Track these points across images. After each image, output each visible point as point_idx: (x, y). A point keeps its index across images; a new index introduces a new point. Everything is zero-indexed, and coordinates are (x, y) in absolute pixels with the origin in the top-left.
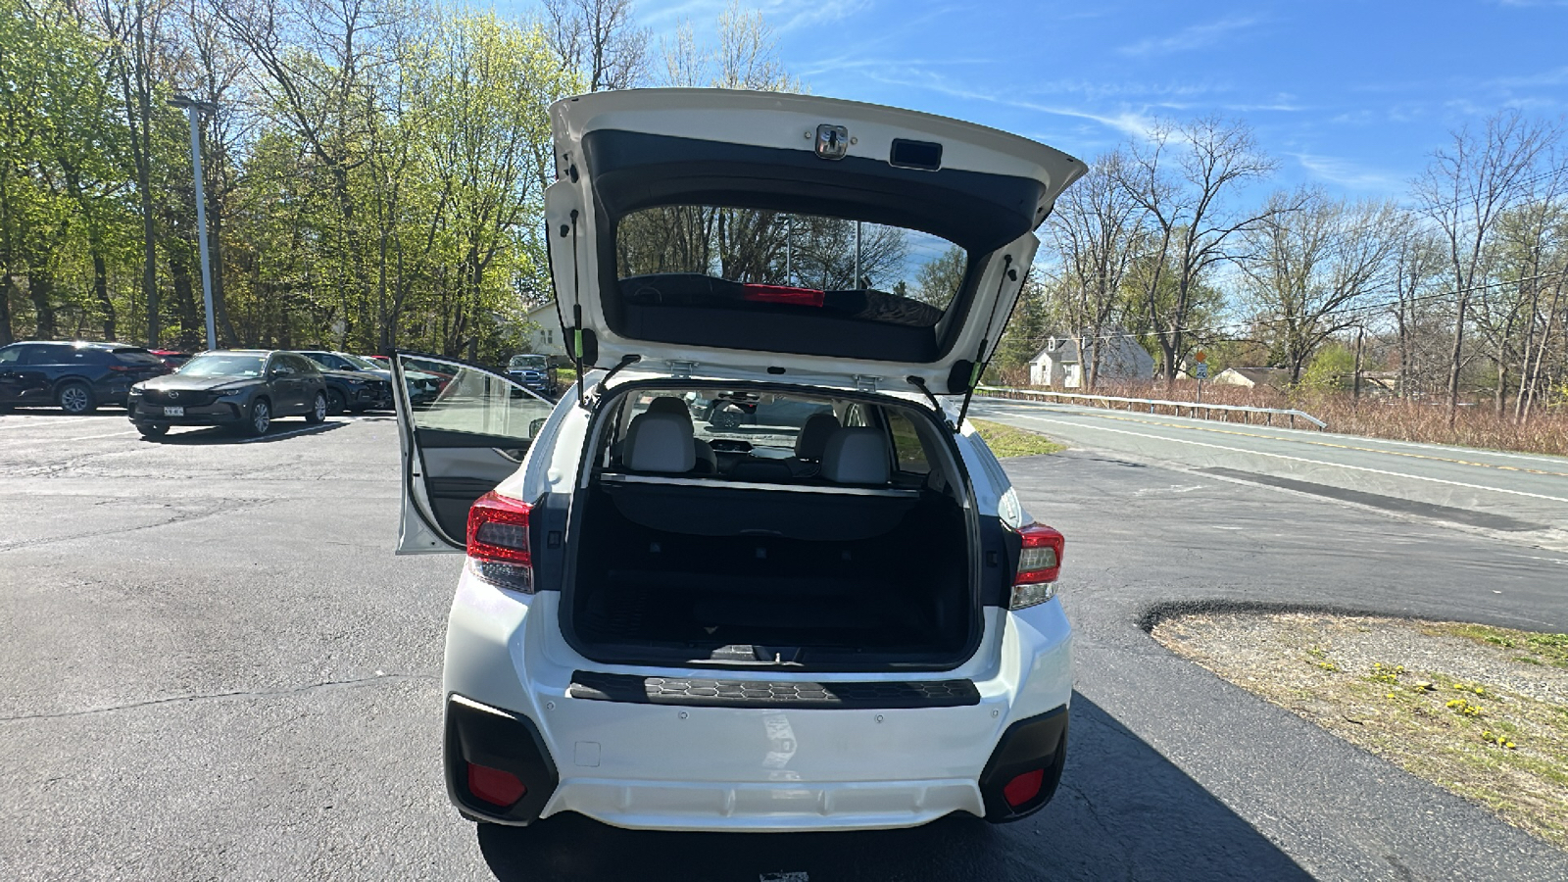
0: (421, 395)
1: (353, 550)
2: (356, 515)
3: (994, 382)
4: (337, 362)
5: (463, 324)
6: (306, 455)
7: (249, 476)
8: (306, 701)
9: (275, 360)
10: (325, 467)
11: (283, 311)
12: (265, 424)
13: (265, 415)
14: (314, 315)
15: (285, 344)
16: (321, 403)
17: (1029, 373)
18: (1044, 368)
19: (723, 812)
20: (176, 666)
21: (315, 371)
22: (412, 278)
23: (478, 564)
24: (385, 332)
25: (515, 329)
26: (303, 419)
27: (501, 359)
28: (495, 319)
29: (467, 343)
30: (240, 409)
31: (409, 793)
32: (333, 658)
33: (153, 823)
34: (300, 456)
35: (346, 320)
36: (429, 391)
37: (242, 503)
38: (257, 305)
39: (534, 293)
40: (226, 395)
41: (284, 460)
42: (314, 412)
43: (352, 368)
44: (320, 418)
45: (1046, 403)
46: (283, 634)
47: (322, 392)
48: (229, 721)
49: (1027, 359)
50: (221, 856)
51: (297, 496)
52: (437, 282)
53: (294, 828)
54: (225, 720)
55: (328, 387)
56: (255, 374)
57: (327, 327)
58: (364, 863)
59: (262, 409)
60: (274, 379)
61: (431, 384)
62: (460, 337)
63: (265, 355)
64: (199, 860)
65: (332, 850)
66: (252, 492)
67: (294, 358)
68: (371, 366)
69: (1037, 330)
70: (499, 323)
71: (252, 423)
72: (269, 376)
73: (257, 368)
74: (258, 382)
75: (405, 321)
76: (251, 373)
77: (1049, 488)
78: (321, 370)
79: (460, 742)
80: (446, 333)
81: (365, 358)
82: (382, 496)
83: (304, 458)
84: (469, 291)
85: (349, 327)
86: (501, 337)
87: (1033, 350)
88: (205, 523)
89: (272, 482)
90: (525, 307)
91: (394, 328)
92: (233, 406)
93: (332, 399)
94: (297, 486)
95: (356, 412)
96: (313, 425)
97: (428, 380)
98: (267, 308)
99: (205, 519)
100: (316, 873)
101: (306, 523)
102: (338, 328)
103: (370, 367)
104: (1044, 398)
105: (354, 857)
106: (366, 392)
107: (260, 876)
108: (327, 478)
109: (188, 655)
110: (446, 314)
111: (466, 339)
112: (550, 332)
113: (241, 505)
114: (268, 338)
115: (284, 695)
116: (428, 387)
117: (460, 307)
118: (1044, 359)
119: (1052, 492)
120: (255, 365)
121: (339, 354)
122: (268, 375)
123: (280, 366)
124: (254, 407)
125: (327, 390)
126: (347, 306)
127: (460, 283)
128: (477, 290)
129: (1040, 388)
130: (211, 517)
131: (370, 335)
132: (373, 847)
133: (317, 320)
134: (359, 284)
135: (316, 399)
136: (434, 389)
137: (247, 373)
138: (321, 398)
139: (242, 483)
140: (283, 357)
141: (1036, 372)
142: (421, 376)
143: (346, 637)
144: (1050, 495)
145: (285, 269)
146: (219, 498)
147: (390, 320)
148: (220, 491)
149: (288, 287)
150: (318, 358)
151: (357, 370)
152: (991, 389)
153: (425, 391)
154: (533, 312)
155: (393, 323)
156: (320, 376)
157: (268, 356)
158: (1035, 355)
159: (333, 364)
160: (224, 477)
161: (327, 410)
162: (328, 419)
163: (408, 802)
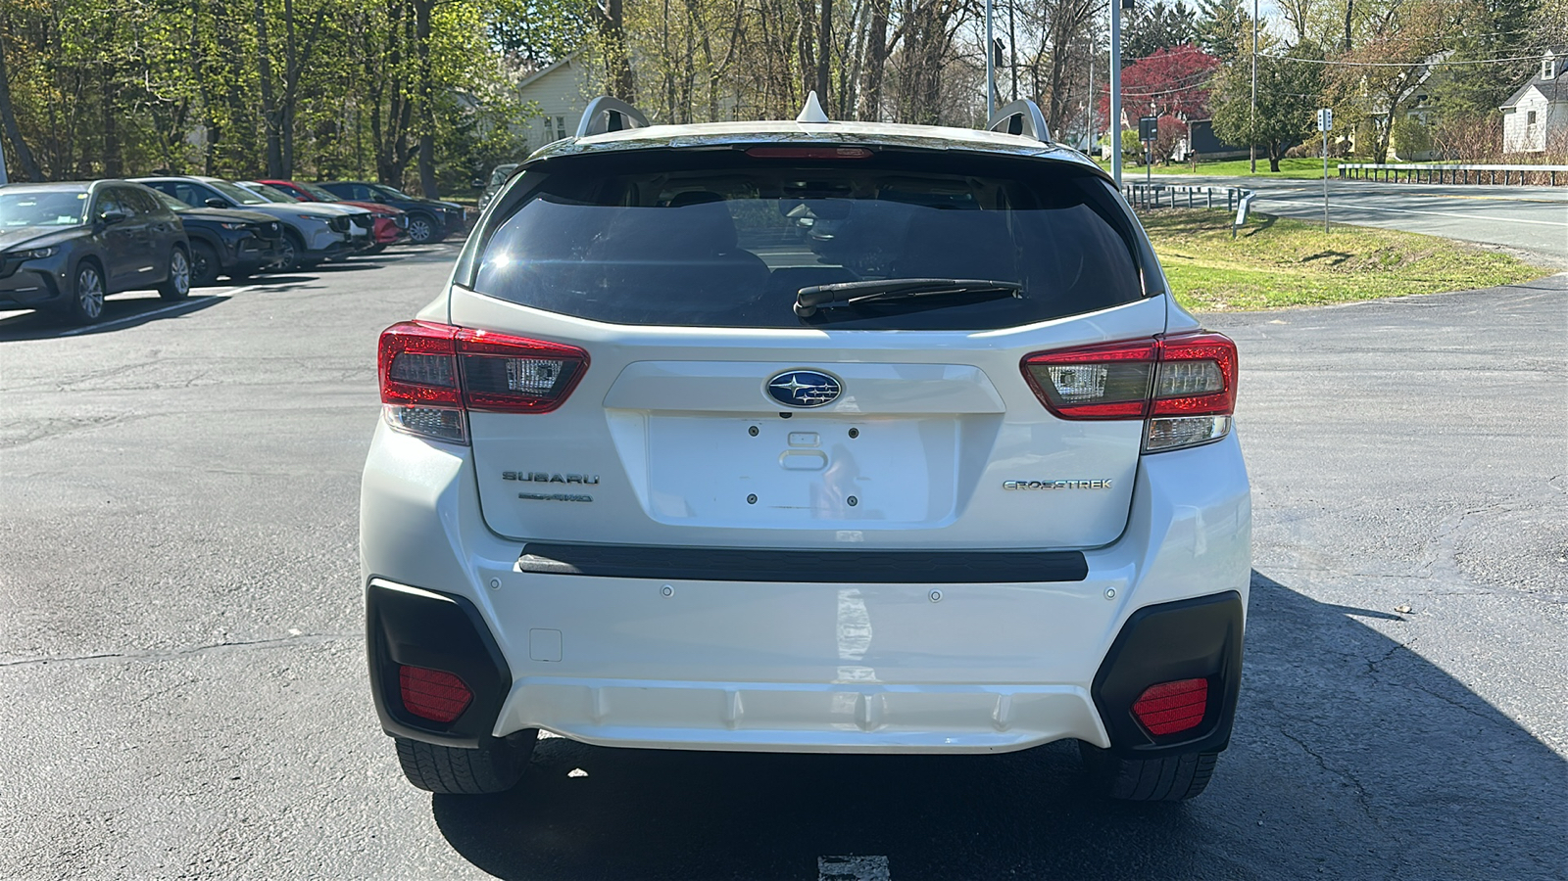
0: (343, 244)
1: (247, 480)
2: (250, 433)
3: (1426, 154)
4: (199, 194)
5: (403, 113)
6: (165, 350)
7: (82, 386)
8: (197, 663)
9: (101, 194)
10: (195, 367)
11: (107, 114)
12: (97, 304)
13: (95, 289)
14: (155, 115)
15: (114, 170)
16: (180, 267)
17: (1499, 128)
18: (1532, 116)
19: (728, 723)
20: (19, 624)
21: (165, 210)
22: (313, 39)
23: (396, 411)
24: (274, 139)
25: (500, 117)
26: (154, 294)
27: (476, 174)
28: (462, 102)
29: (415, 149)
30: (58, 280)
31: (340, 764)
32: (227, 614)
33: (20, 790)
34: (156, 353)
35: (209, 123)
36: (356, 237)
37: (77, 424)
38: (65, 108)
39: (530, 49)
40: (33, 258)
41: (132, 358)
42: (171, 279)
43: (226, 204)
44: (182, 291)
45: (1530, 188)
46: (156, 587)
47: (180, 245)
48: (98, 686)
49: (1496, 102)
50: (108, 823)
51: (159, 411)
52: (353, 41)
53: (194, 798)
54: (92, 687)
55: (191, 238)
56: (75, 221)
57: (179, 137)
58: (284, 835)
59: (90, 279)
60: (104, 229)
61: (358, 225)
62: (403, 139)
63: (86, 190)
64: (81, 827)
65: (244, 821)
66: (90, 407)
67: (131, 190)
68: (256, 198)
69: (1513, 39)
70: (469, 110)
71: (77, 303)
72: (96, 224)
73: (73, 209)
74: (80, 234)
75: (308, 114)
76: (67, 219)
77: (1489, 346)
78: (175, 208)
79: (384, 637)
80: (377, 134)
81: (243, 185)
82: (289, 406)
83: (160, 356)
84: (410, 51)
85: (215, 134)
86: (473, 134)
87: (1506, 81)
88: (28, 451)
89: (118, 392)
90: (515, 76)
91: (288, 131)
92: (46, 275)
93: (197, 259)
94: (155, 396)
95: (239, 280)
96: (172, 303)
97: (352, 216)
98: (80, 111)
99: (27, 446)
100: (226, 843)
101: (175, 446)
102: (196, 137)
103: (258, 202)
104: (1527, 178)
105: (271, 828)
106: (252, 244)
107: (157, 844)
108: (199, 382)
109: (32, 611)
110: (375, 96)
111: (412, 142)
112: (560, 120)
113: (76, 426)
114: (86, 164)
115: (166, 658)
116: (354, 229)
117: (397, 83)
118: (1532, 99)
119: (1494, 352)
120: (72, 207)
121: (203, 180)
122: (95, 222)
123: (110, 206)
124: (78, 276)
125: (187, 241)
126: (210, 98)
127: (393, 40)
128: (424, 49)
129: (1519, 158)
130: (34, 443)
131: (250, 146)
132: (295, 820)
133: (161, 124)
134: (223, 55)
135: (172, 259)
136: (363, 231)
137: (61, 219)
138: (179, 256)
139: (73, 395)
140: (114, 189)
141: (1514, 125)
142: (340, 209)
143: (245, 589)
144: (1489, 359)
145: (102, 40)
146: (42, 419)
147: (282, 116)
148: (45, 407)
149: (110, 70)
150: (170, 189)
151: (234, 206)
152: (1420, 166)
153: (348, 236)
154: (527, 85)
155: (286, 121)
156: (176, 218)
157: (91, 191)
158: (1514, 91)
159: (195, 199)
160: (46, 388)
161: (192, 277)
162: (193, 292)
163: (339, 775)
